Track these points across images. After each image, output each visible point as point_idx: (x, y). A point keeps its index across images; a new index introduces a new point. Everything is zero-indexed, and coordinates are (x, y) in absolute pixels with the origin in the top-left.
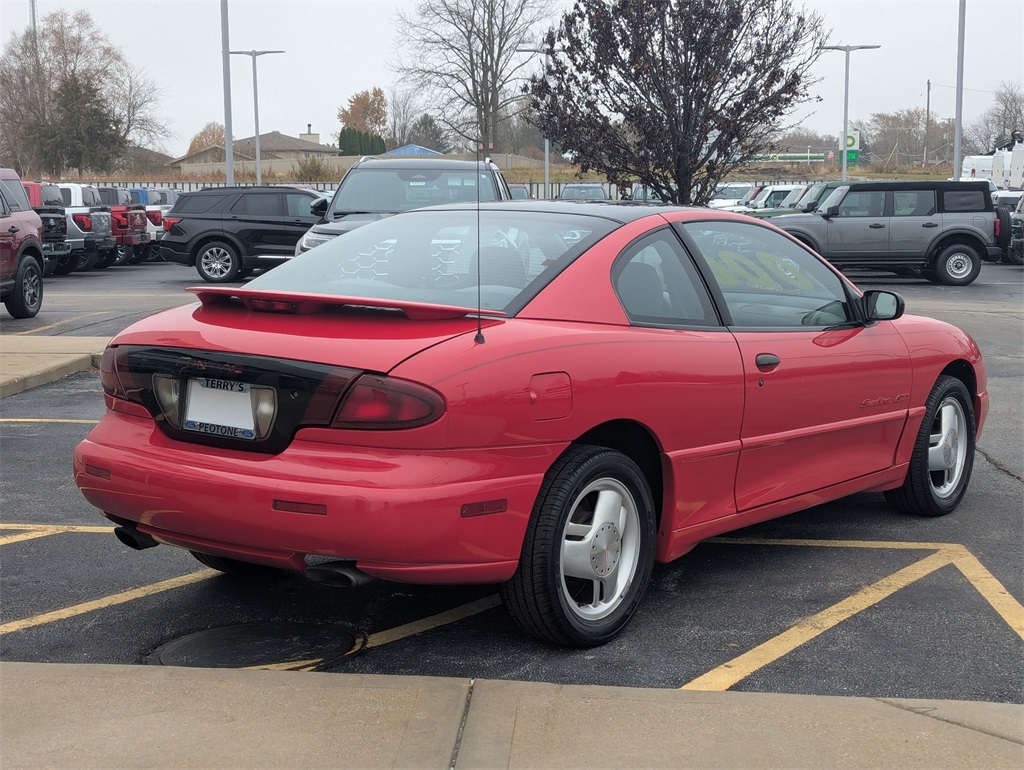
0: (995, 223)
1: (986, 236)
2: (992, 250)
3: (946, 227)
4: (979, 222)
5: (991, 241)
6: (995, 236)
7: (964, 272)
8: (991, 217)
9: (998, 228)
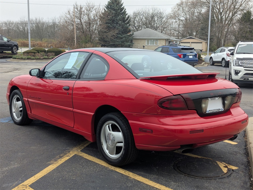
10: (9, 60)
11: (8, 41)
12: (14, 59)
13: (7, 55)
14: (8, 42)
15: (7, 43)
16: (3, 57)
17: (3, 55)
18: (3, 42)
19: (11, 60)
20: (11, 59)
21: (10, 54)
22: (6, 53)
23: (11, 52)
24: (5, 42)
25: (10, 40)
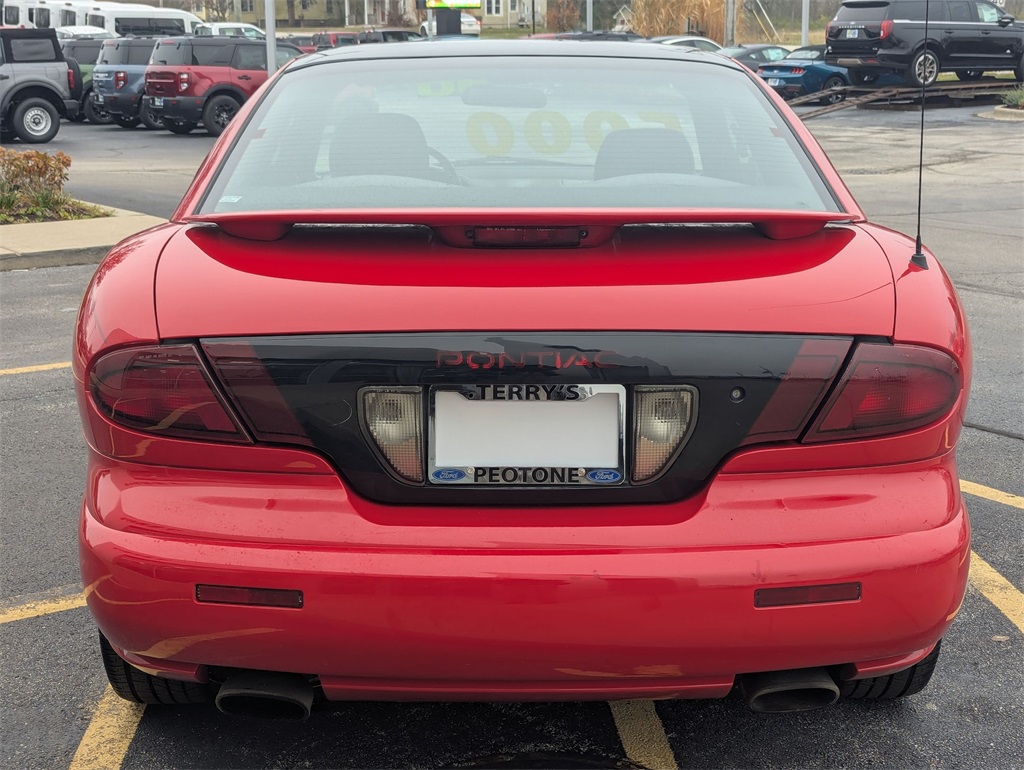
0: (69, 73)
1: (61, 87)
2: (70, 103)
3: (19, 79)
4: (52, 74)
5: (66, 93)
6: (70, 88)
7: (43, 128)
8: (63, 67)
9: (71, 78)
10: (984, 113)
11: (1002, 24)
12: (1008, 107)
13: (990, 87)
14: (1003, 26)
15: (993, 34)
16: (976, 97)
17: (971, 89)
18: (978, 28)
19: (996, 113)
20: (998, 108)
21: (1007, 86)
22: (992, 79)
23: (1012, 72)
24: (986, 30)
25: (1012, 20)
